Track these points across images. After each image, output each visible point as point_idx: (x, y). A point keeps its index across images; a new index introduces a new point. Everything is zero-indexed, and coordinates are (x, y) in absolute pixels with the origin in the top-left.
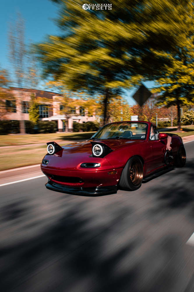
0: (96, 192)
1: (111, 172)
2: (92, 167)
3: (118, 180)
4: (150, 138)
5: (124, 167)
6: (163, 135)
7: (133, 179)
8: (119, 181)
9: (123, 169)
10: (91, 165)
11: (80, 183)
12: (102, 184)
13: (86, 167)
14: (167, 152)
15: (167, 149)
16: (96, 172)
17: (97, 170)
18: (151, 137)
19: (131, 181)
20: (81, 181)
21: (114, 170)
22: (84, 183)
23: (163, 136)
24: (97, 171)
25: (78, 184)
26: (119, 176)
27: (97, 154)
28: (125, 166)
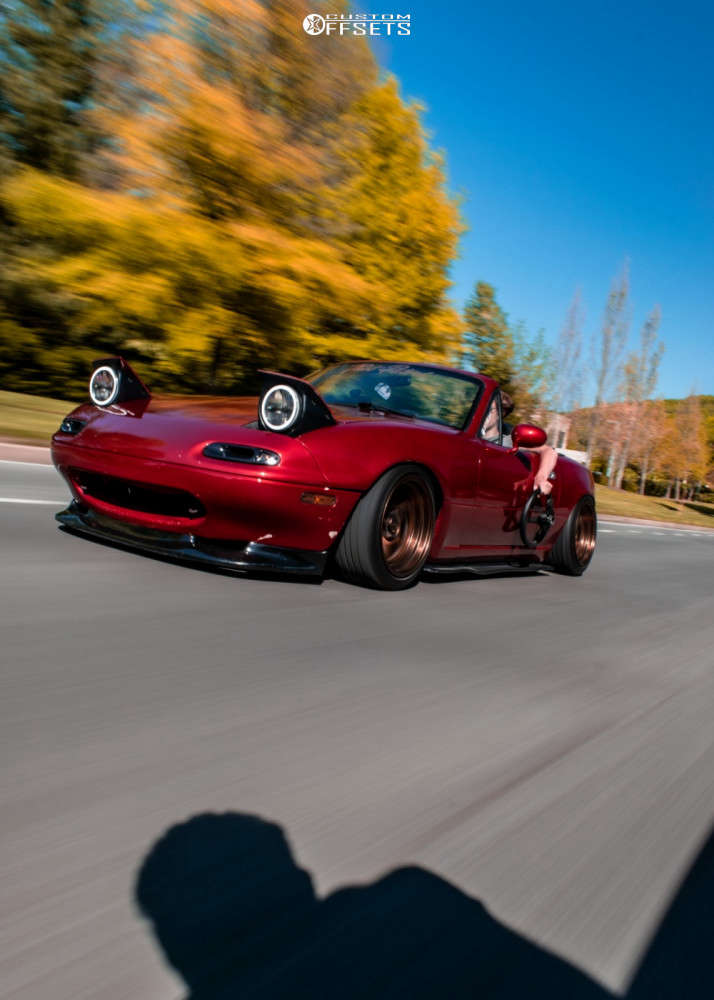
0: (246, 558)
1: (314, 493)
2: (247, 460)
3: (332, 534)
4: (483, 432)
5: (364, 493)
6: (531, 432)
7: (393, 548)
8: (338, 539)
9: (362, 497)
10: (242, 453)
11: (192, 516)
12: (269, 536)
13: (225, 460)
14: (536, 498)
15: (535, 488)
16: (259, 480)
17: (263, 474)
18: (485, 426)
19: (383, 558)
20: (196, 511)
21: (327, 489)
22: (204, 519)
23: (529, 436)
24: (262, 478)
25: (179, 522)
26: (343, 520)
27: (274, 422)
28: (370, 488)
